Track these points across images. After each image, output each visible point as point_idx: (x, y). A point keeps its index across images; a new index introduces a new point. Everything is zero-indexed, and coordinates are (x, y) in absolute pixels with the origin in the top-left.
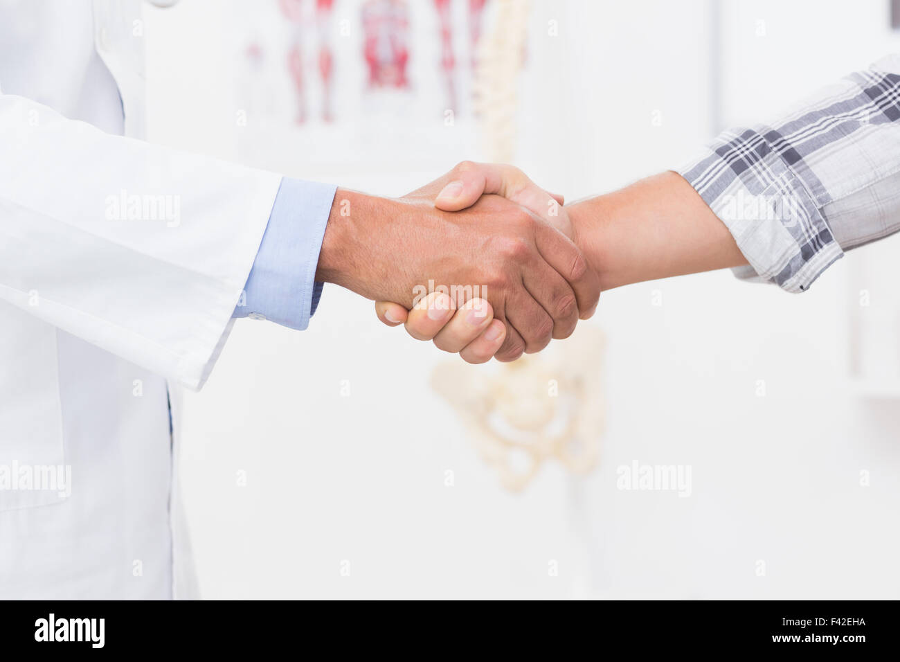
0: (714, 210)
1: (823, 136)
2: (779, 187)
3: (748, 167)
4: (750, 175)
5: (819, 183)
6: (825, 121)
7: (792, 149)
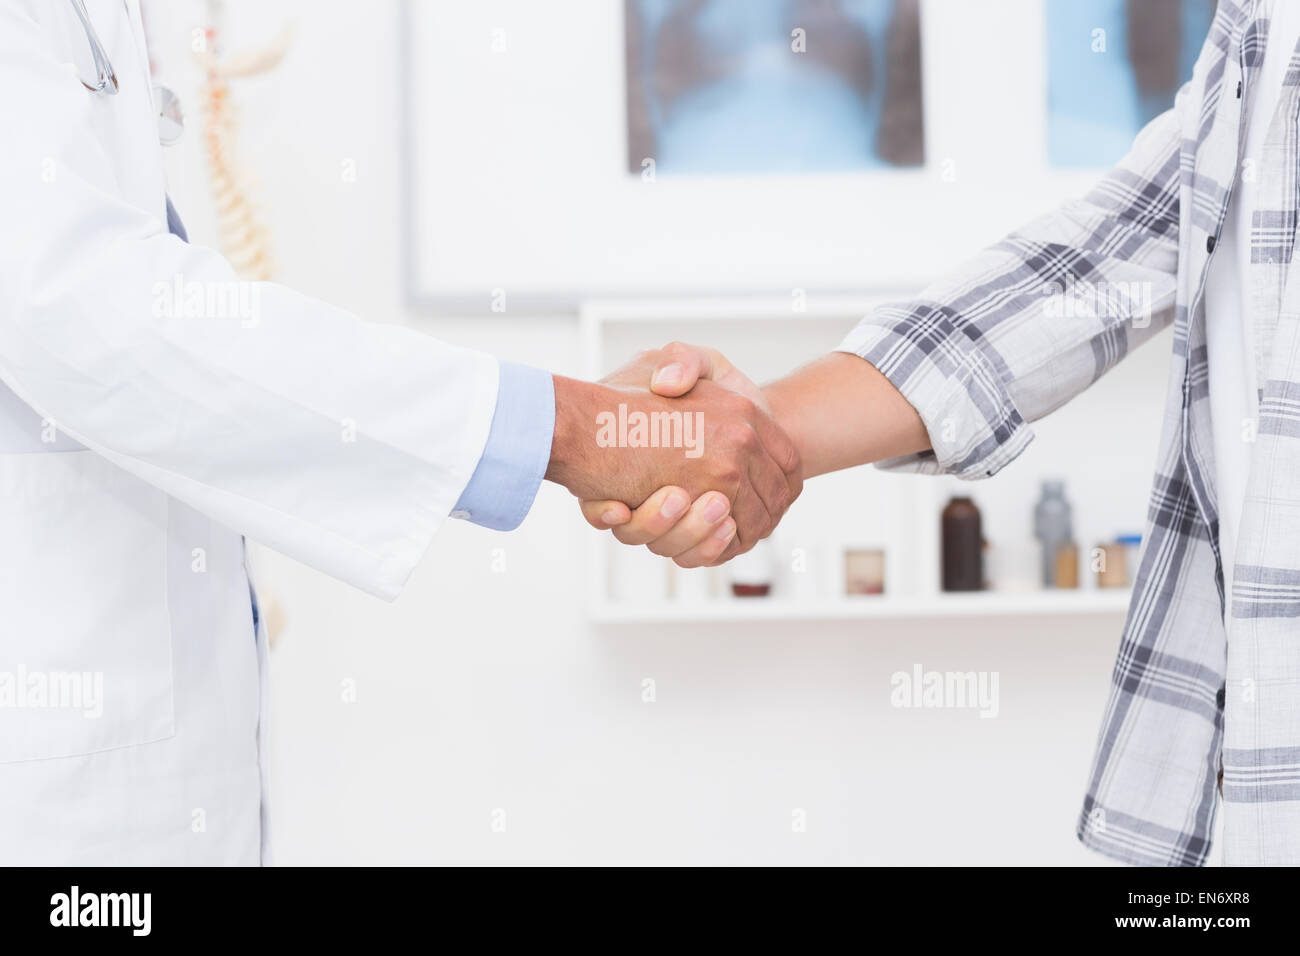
0: (905, 394)
1: (999, 311)
2: (970, 366)
3: (935, 346)
4: (940, 355)
5: (1002, 361)
6: (997, 295)
7: (972, 325)
